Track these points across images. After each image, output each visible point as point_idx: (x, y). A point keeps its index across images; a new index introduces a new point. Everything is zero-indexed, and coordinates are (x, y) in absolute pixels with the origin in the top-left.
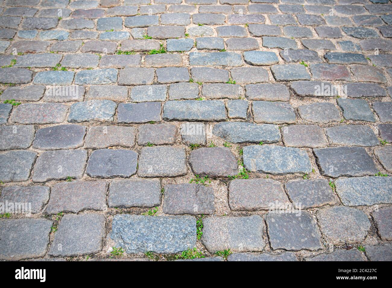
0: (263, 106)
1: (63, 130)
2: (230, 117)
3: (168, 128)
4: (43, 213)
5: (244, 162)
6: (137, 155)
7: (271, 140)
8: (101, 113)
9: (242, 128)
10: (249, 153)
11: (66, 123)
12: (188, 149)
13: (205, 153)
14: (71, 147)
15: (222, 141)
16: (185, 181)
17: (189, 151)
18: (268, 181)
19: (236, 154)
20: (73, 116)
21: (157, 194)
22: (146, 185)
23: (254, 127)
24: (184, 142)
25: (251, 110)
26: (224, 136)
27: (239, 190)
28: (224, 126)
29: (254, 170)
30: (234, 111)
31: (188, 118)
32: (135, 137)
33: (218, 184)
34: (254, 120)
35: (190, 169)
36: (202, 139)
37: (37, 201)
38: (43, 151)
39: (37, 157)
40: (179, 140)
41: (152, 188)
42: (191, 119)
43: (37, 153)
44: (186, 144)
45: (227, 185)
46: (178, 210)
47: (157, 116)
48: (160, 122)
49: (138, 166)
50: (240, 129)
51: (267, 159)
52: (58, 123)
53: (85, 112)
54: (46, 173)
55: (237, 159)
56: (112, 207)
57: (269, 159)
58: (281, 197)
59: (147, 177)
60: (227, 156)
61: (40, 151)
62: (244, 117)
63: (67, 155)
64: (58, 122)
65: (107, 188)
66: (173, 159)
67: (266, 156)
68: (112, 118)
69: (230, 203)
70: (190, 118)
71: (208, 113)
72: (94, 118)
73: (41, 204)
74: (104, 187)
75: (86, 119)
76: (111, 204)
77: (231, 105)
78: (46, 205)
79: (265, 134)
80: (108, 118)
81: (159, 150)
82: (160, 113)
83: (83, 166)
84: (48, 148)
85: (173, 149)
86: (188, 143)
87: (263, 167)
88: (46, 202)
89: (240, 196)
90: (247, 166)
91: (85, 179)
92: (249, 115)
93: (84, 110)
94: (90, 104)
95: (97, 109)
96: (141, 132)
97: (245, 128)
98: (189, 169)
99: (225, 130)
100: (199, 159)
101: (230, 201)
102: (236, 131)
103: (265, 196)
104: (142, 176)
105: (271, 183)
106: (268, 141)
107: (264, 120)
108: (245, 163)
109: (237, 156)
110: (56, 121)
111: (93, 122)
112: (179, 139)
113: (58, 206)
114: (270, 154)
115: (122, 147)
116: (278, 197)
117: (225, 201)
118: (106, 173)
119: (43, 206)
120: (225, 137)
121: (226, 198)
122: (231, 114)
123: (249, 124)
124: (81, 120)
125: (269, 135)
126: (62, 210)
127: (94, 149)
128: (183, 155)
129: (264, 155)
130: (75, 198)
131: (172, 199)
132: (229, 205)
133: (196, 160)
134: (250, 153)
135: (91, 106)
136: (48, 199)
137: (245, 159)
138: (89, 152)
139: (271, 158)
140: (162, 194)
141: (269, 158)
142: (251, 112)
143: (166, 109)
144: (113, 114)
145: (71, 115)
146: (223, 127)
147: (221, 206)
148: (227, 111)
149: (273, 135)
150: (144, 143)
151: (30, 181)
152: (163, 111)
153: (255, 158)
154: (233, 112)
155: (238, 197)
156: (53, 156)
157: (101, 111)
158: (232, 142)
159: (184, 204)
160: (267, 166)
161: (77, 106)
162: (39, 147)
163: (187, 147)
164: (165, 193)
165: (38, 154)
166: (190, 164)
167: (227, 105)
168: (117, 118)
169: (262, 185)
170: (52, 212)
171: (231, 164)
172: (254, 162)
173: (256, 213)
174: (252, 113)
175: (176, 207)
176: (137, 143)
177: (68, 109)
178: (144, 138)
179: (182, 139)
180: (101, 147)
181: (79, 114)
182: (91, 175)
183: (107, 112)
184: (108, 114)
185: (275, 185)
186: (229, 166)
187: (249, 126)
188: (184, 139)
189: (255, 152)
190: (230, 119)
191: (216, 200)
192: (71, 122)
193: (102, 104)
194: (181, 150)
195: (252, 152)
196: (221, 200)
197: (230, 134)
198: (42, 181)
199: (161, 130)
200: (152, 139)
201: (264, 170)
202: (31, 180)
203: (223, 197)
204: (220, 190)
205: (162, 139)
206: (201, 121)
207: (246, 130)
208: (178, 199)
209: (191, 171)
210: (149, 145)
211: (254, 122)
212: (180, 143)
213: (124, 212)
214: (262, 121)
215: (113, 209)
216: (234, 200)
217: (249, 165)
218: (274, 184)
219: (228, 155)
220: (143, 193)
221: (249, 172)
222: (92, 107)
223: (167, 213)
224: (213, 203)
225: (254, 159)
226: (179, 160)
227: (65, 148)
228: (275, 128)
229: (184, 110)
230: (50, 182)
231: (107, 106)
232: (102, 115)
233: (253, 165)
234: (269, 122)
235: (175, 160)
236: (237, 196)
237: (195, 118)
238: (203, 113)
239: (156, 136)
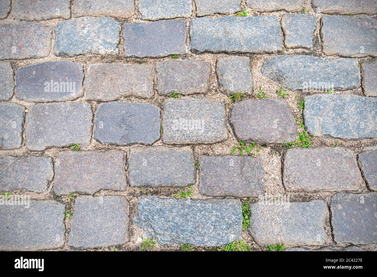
0: (339, 26)
1: (51, 72)
2: (288, 46)
3: (199, 67)
4: (50, 192)
5: (306, 122)
6: (159, 111)
7: (346, 87)
8: (100, 41)
9: (305, 67)
10: (313, 107)
11: (52, 58)
12: (228, 100)
13: (253, 111)
14: (68, 98)
15: (275, 86)
16: (225, 150)
17: (229, 104)
18: (336, 152)
19: (294, 106)
20: (62, 48)
21: (191, 171)
22: (176, 158)
23: (322, 65)
24: (222, 89)
25: (320, 32)
26: (279, 78)
27: (298, 165)
28: (279, 64)
29: (319, 135)
30: (294, 36)
31: (226, 49)
32: (153, 83)
33: (269, 153)
34: (323, 51)
35: (232, 132)
36: (248, 86)
37: (40, 178)
38: (31, 104)
39: (26, 113)
40: (214, 87)
41: (183, 163)
42: (231, 50)
43: (24, 108)
44: (224, 92)
45: (280, 155)
46: (218, 191)
47: (180, 46)
48: (185, 56)
49: (161, 127)
50: (302, 69)
51: (338, 117)
52: (41, 58)
53: (76, 40)
54: (43, 139)
55: (295, 116)
56: (135, 187)
57: (341, 117)
58: (352, 174)
59: (174, 145)
60: (282, 115)
61: (27, 104)
62: (308, 47)
63: (65, 112)
64: (42, 56)
65: (125, 160)
66: (208, 119)
67: (337, 112)
68: (117, 50)
69: (284, 182)
70: (230, 50)
71: (256, 40)
72: (91, 50)
73: (46, 182)
74: (121, 161)
75: (80, 52)
76: (132, 183)
77: (291, 24)
78: (51, 182)
79: (337, 76)
80: (112, 50)
81: (189, 105)
82: (185, 41)
83: (89, 129)
84: (37, 100)
85: (208, 103)
86: (228, 92)
87: (332, 129)
88: (51, 179)
89: (298, 174)
90: (310, 129)
91: (95, 147)
92: (316, 42)
93: (74, 35)
94: (82, 25)
95: (93, 34)
96: (161, 74)
97: (309, 67)
98: (229, 132)
99: (280, 71)
100: (244, 118)
101: (285, 180)
102: (297, 71)
103: (332, 174)
104: (168, 143)
105: (341, 155)
106: (342, 88)
107: (338, 51)
108: (306, 124)
109: (295, 111)
110: (39, 54)
111: (90, 56)
112: (214, 85)
113: (68, 186)
114: (343, 109)
115: (137, 97)
116: (348, 176)
117: (277, 177)
118: (121, 139)
119: (48, 184)
120: (279, 80)
121: (280, 173)
122: (290, 41)
123: (316, 60)
124: (74, 53)
125: (344, 78)
126: (74, 190)
127: (99, 102)
128: (222, 112)
129: (334, 110)
130: (87, 176)
131: (210, 178)
132: (283, 184)
133: (240, 121)
134: (316, 108)
135: (84, 28)
136: (52, 174)
137: (307, 117)
138: (94, 106)
139: (344, 116)
140: (197, 169)
141: (340, 115)
142: (319, 36)
143: (193, 33)
144: (118, 43)
145: (58, 44)
146: (277, 66)
147: (272, 185)
148: (284, 35)
149: (350, 78)
150: (166, 92)
151: (24, 149)
152: (188, 36)
153: (321, 117)
154: (292, 37)
155: (296, 174)
156: (47, 113)
157: (99, 37)
158: (290, 88)
159: (226, 184)
160: (337, 128)
161: (63, 29)
162: (25, 98)
163: (226, 97)
164: (200, 168)
165: (26, 109)
166: (231, 125)
167: (284, 25)
168: (124, 50)
169: (329, 159)
170: (61, 193)
171: (288, 127)
172: (319, 122)
173: (318, 195)
174: (321, 38)
175: (215, 187)
176: (156, 92)
177: (52, 33)
178: (166, 85)
179: (219, 85)
180: (108, 99)
181: (70, 44)
182: (102, 142)
183: (109, 40)
184: (110, 43)
185: (346, 157)
186: (286, 129)
187: (316, 63)
188: (222, 85)
189: (321, 107)
190: (288, 48)
191: (266, 176)
192: (60, 55)
193: (99, 25)
194: (218, 105)
195: (317, 106)
196: (273, 176)
197: (287, 77)
198: (39, 150)
199: (189, 71)
200: (177, 86)
201: (332, 134)
202: (25, 147)
203: (275, 171)
204: (271, 162)
205: (192, 86)
206: (245, 54)
207: (311, 70)
208: (218, 178)
209: (232, 134)
210: (174, 95)
211: (323, 54)
212: (216, 91)
213: (151, 192)
214: (335, 53)
215: (135, 189)
216: (291, 179)
217: (313, 128)
218: (345, 155)
219: (285, 113)
220: (172, 169)
221: (312, 136)
222: (85, 31)
223: (204, 195)
224: (262, 180)
225: (320, 118)
226: (217, 121)
227: (60, 100)
228: (353, 66)
229: (220, 35)
230: (50, 150)
231: (107, 29)
232: (101, 45)
233: (318, 126)
234: (345, 55)
235: (212, 121)
236: (295, 173)
237: (236, 49)
238: (248, 41)
239: (182, 83)
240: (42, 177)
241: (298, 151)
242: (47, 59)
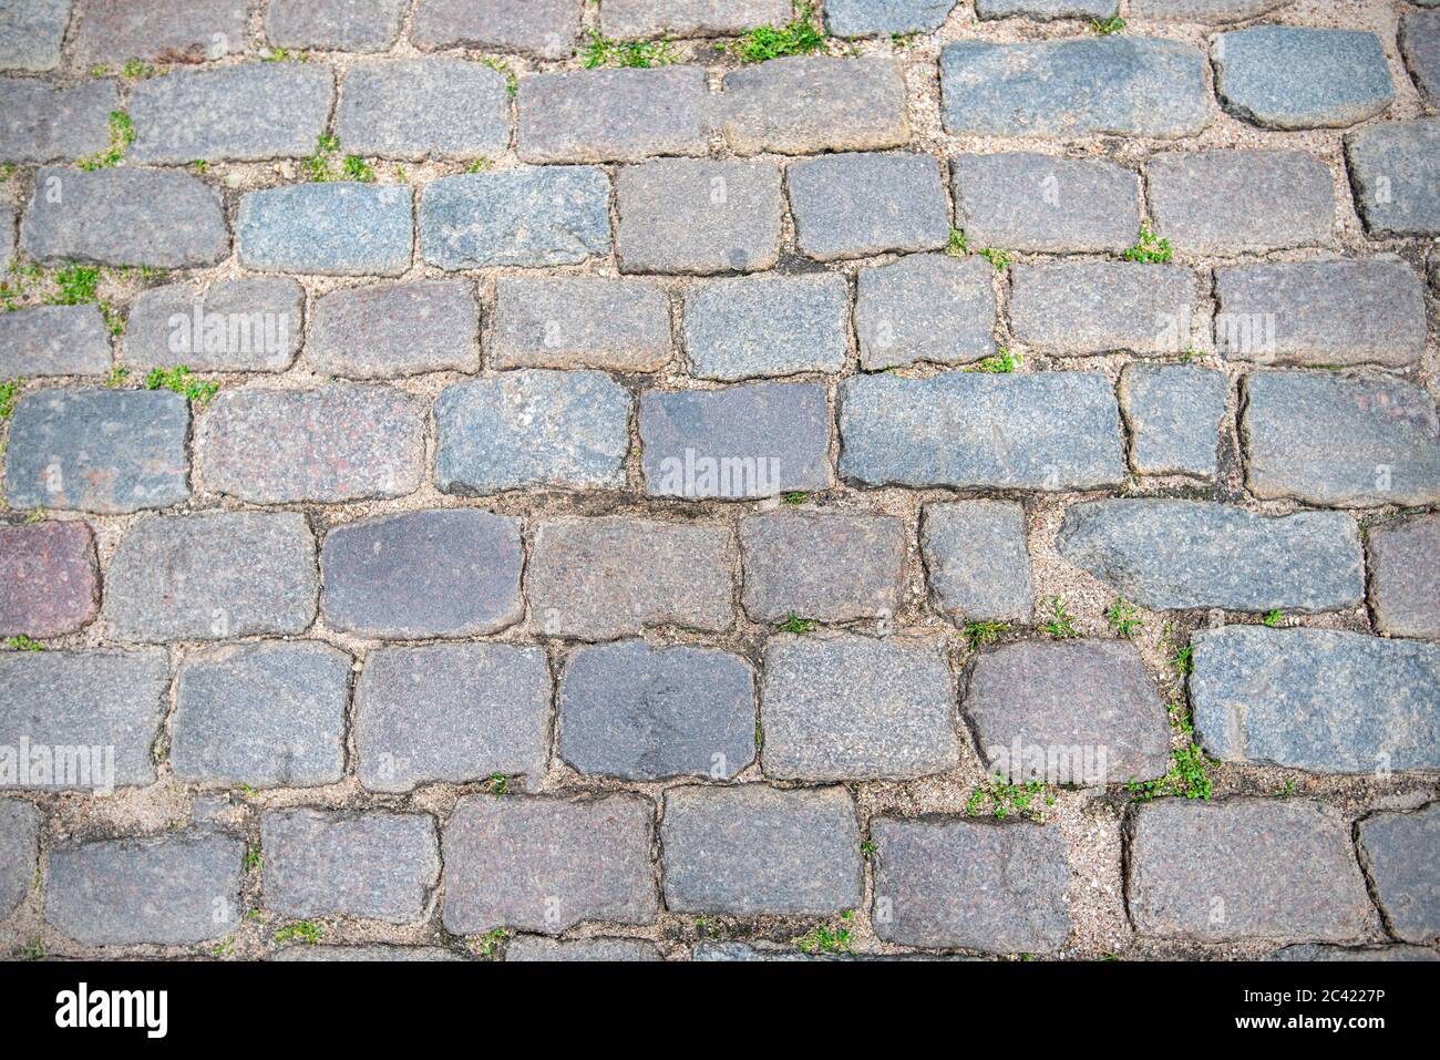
0: (1299, 409)
1: (428, 545)
2: (1140, 468)
3: (871, 538)
4: (431, 922)
5: (1197, 719)
6: (751, 676)
7: (1322, 606)
8: (571, 449)
9: (1194, 540)
10: (1218, 671)
11: (427, 498)
12: (960, 640)
13: (1036, 682)
14: (477, 628)
15: (1100, 595)
16: (951, 797)
17: (960, 653)
18: (1292, 817)
19: (1162, 663)
20: (458, 469)
21: (850, 868)
22: (804, 828)
23: (1248, 534)
24: (939, 606)
25: (1239, 423)
26: (1112, 572)
27: (1174, 857)
28: (1116, 532)
29: (1238, 758)
30: (1160, 439)
31: (953, 480)
32: (731, 584)
33: (1083, 811)
34: (1249, 486)
35: (969, 740)
36: (1020, 601)
37: (401, 881)
38: (369, 644)
39: (354, 673)
40: (915, 596)
41: (827, 843)
42: (968, 483)
43: (348, 658)
44: (949, 616)
45: (1117, 817)
46: (930, 934)
47: (812, 466)
48: (826, 497)
49: (759, 726)
50: (1184, 548)
51: (1297, 704)
52: (396, 497)
53: (501, 447)
54: (408, 760)
55: (1164, 693)
56: (682, 912)
57: (1304, 705)
58: (1340, 889)
59: (799, 784)
60: (1126, 696)
61: (356, 645)
62: (1204, 473)
63: (472, 674)
64: (399, 492)
65: (652, 830)
66: (900, 704)
67: (1294, 687)
68: (622, 475)
69: (1132, 907)
70: (964, 483)
71: (1043, 451)
72: (545, 478)
73: (418, 891)
74: (641, 833)
75: (513, 481)
76: (675, 902)
77: (1150, 399)
78: (433, 889)
79: (1294, 572)
80: (608, 479)
81: (842, 662)
82: (826, 450)
83: (544, 729)
84: (388, 632)
85: (899, 654)
86: (959, 617)
87: (1276, 742)
88: (432, 883)
89: (1176, 886)
90: (1210, 741)
91: (560, 782)
92: (1225, 456)
93: (495, 431)
94: (518, 400)
95: (550, 426)
96: (755, 558)
97: (1208, 540)
98: (963, 742)
99: (1116, 552)
100: (1009, 704)
101: (1135, 901)
102: (1170, 555)
103: (1280, 891)
104: (778, 775)
105: (1308, 828)
106: (1307, 609)
107: (1293, 488)
108: (1200, 724)
109: (1163, 677)
110: (389, 486)
111: (541, 491)
112: (916, 590)
113: (485, 909)
114: (1311, 679)
115: (682, 628)
116: (1329, 895)
117: (1110, 888)
118: (639, 764)
119: (426, 897)
120: (1113, 579)
121: (1117, 874)
122: (1147, 455)
123: (1226, 519)
124: (493, 486)
125: (1315, 577)
126: (502, 922)
127: (571, 641)
128: (941, 682)
129: (1283, 680)
130: (540, 879)
131: (908, 891)
132: (1128, 911)
133: (996, 711)
134: (1227, 673)
135: (522, 407)
136: (437, 868)
137: (1200, 700)
138: (555, 653)
139: (1314, 700)
140: (867, 860)
141: (1304, 699)
142: (1235, 434)
143: (852, 427)
144: (624, 454)
145: (444, 457)
146: (1110, 537)
147: (1095, 913)
148: (1128, 432)
149: (1332, 577)
150: (771, 615)
151: (351, 786)
152: (836, 432)
153: (1243, 701)
154: (1154, 442)
155: (1168, 888)
156: (417, 678)
157: (568, 437)
158: (1145, 602)
159: (957, 915)
160: (1294, 738)
161: (460, 408)
162: (350, 625)
163: (951, 630)
164: (877, 859)
165: (355, 659)
166: (970, 721)
167: (1128, 402)
168: (642, 475)
169: (1270, 841)
170: (464, 930)
171: (1143, 735)
172: (1239, 716)
174: (1243, 444)
175: (924, 922)
176: (740, 612)
177: (427, 419)
178: (771, 591)
179: (931, 592)
180: (598, 634)
181: (482, 459)
182: (583, 769)
183: (599, 448)
184: (603, 457)
185: (1321, 835)
186: (1137, 742)
187: (1229, 527)
188: (941, 596)
189: (1246, 671)
190: (1140, 475)
191: (1075, 884)
192: (451, 490)
193: (568, 399)
194: (930, 660)
195: (1232, 667)
196: (1095, 883)
197: (1139, 572)
198: (398, 790)
199: (841, 551)
200: (804, 598)
201: (1279, 758)
202: (355, 778)
203: (1103, 869)
205: (849, 598)
206: (1007, 494)
207: (1214, 551)
208: (934, 895)
210: (794, 625)
211: (1247, 495)
212: (921, 608)
213: (728, 928)
214: (1285, 492)
215: (683, 918)
216: (1153, 900)
217: (1220, 736)
218: (1319, 829)
219: (1134, 690)
220: (793, 864)
221: (1216, 762)
222: (528, 419)
223: (888, 941)
224: (1065, 897)
225: (1239, 705)
226: (927, 711)
227: (454, 633)
228: (1343, 537)
229: (934, 432)
230: (427, 790)
231: (592, 412)
232: (576, 462)
233: (1235, 729)
234: (1317, 500)
235: (911, 713)
236: (1165, 884)
237: (984, 481)
238: (1018, 455)
239: (820, 587)
240: (407, 879)
241: (1174, 810)
242: (412, 503)
